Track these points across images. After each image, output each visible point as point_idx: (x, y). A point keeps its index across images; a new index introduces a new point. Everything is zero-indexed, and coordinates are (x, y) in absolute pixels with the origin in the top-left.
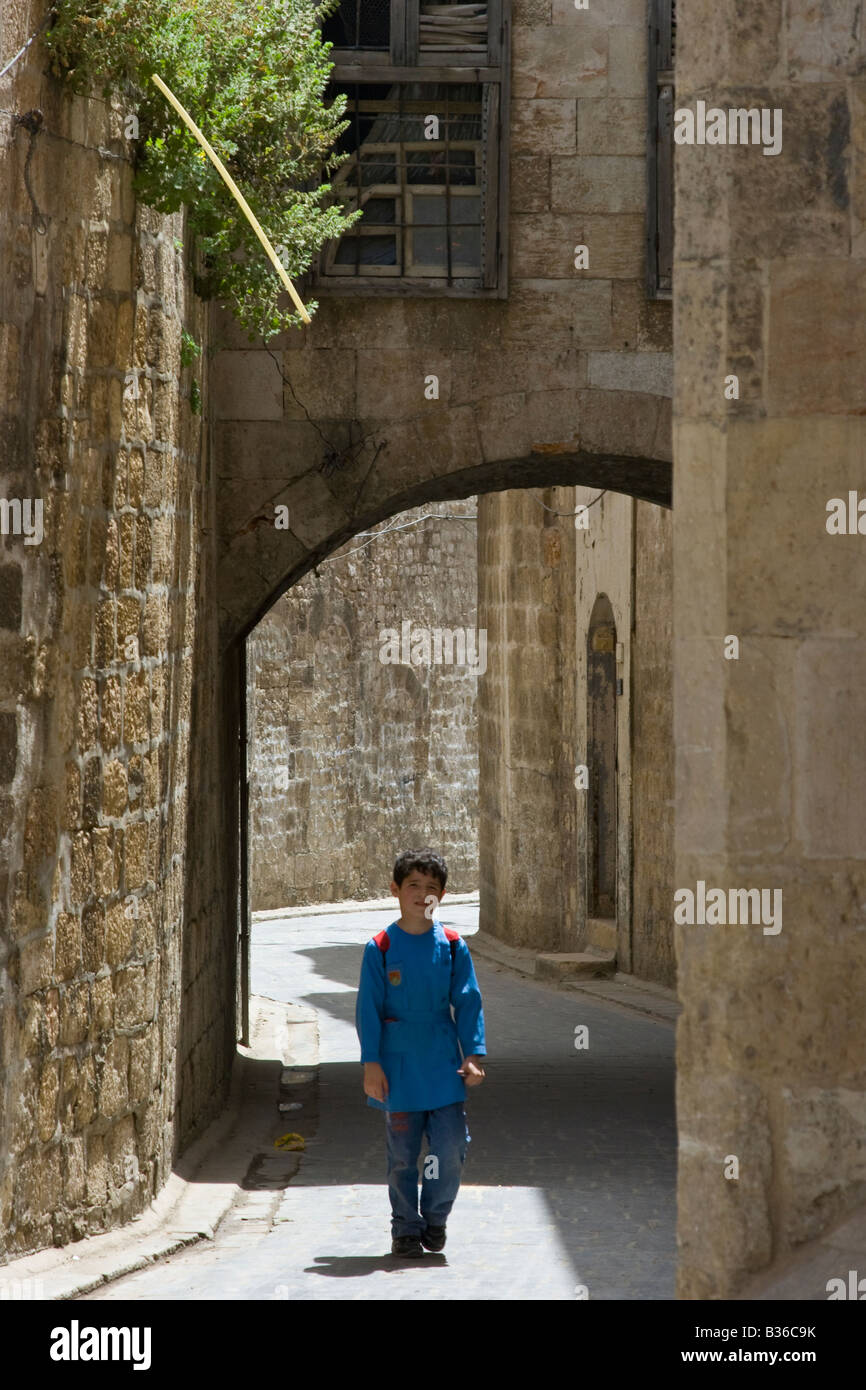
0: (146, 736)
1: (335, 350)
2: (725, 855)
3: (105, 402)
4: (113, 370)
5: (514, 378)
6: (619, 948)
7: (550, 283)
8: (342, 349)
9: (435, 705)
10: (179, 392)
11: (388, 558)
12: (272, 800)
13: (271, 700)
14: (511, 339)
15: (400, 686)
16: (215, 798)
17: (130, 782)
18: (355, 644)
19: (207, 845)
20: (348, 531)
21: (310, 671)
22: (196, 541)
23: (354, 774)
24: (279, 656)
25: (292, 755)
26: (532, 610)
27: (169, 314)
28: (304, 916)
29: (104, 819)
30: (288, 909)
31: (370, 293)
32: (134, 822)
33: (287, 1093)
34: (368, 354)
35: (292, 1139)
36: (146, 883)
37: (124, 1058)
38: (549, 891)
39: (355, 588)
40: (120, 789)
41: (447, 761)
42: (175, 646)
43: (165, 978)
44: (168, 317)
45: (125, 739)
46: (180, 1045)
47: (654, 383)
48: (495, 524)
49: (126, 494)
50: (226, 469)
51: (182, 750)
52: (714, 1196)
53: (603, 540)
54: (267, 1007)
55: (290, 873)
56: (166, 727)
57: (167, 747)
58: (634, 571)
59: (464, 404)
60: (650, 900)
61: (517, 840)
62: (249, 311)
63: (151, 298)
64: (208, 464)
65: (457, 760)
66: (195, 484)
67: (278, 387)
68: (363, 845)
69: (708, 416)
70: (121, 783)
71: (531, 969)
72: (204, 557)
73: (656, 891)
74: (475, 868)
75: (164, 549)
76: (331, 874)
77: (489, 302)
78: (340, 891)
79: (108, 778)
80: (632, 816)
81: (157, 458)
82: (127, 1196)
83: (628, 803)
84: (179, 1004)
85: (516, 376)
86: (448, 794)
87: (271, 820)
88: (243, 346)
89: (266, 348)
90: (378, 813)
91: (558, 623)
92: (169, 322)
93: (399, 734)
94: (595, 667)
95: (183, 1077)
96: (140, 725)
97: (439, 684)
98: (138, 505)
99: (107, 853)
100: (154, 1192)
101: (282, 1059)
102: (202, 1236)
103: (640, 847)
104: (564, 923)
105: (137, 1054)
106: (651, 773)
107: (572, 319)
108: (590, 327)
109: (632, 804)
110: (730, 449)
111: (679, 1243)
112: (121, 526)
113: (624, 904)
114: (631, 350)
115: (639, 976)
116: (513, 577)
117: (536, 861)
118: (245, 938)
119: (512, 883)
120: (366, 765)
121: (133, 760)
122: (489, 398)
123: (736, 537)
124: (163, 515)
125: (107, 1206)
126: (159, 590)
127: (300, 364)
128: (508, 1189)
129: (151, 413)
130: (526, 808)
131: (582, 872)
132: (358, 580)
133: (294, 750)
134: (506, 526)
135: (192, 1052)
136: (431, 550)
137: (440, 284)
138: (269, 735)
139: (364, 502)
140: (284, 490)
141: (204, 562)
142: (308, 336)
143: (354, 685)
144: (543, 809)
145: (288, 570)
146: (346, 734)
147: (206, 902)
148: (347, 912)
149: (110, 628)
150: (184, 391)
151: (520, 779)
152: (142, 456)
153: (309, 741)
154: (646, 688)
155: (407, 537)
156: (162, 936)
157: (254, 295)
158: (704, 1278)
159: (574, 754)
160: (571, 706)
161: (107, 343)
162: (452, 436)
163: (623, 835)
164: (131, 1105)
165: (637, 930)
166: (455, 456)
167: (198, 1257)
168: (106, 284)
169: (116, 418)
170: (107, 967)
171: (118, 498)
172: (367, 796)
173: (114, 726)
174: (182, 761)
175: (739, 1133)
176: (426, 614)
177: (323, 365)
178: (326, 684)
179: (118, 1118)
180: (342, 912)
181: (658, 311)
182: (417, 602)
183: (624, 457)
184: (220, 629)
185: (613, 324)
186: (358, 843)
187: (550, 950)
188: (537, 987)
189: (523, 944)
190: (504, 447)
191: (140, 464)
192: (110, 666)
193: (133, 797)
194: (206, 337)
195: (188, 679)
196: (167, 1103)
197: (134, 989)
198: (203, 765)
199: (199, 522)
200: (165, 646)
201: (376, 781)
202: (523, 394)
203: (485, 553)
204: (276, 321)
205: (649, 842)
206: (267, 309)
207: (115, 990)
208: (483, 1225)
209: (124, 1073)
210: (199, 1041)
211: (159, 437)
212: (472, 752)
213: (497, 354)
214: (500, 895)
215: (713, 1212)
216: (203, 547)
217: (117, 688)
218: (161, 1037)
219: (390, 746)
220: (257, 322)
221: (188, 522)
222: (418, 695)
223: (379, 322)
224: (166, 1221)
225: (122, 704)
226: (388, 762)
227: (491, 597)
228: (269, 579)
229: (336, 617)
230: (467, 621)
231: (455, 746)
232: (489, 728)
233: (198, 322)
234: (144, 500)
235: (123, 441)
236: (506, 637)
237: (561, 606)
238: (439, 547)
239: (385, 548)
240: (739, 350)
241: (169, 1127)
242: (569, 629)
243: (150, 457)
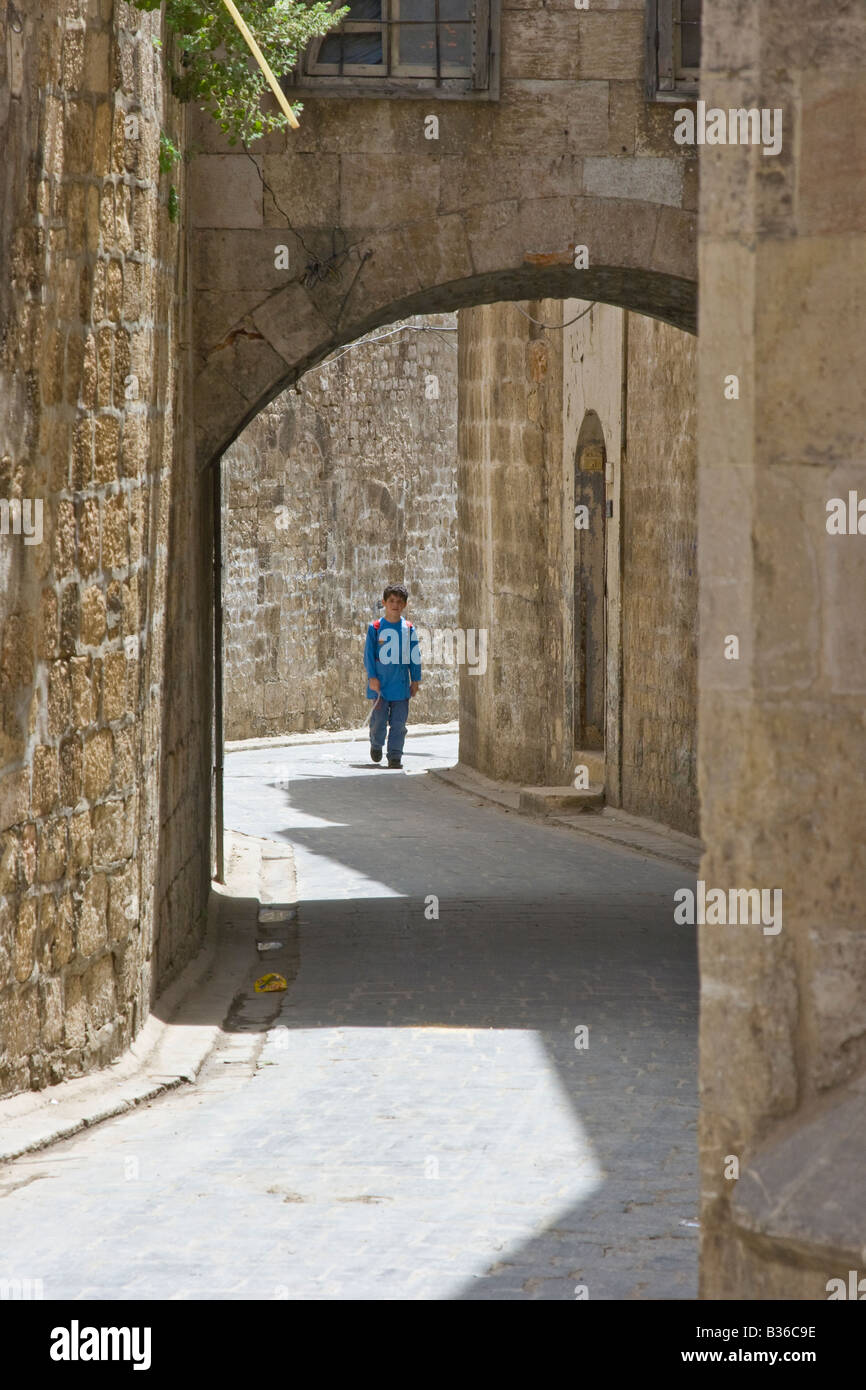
0: (125, 561)
1: (318, 154)
2: (751, 690)
3: (83, 210)
4: (90, 177)
5: (505, 185)
6: (608, 781)
7: (544, 84)
8: (324, 154)
9: (411, 526)
10: (158, 200)
11: (362, 371)
12: (240, 625)
13: (240, 520)
14: (502, 144)
15: (375, 506)
16: (192, 626)
17: (109, 609)
18: (327, 462)
19: (184, 674)
20: (330, 346)
21: (280, 490)
22: (174, 356)
23: (327, 599)
24: (247, 475)
25: (261, 579)
26: (517, 427)
27: (149, 117)
28: (274, 746)
29: (82, 647)
30: (257, 739)
31: (355, 94)
32: (113, 651)
33: (265, 932)
34: (353, 159)
35: (274, 979)
36: (125, 715)
37: (103, 895)
38: (533, 722)
39: (327, 403)
40: (99, 617)
41: (423, 585)
42: (154, 468)
43: (145, 813)
44: (147, 120)
45: (104, 563)
46: (158, 882)
47: (652, 190)
48: (477, 336)
49: (104, 306)
50: (203, 279)
51: (160, 577)
52: (738, 1041)
53: (593, 354)
54: (241, 842)
55: (260, 702)
56: (145, 553)
57: (146, 573)
58: (625, 386)
59: (452, 212)
60: (641, 732)
61: (500, 668)
62: (229, 113)
63: (130, 100)
64: (185, 274)
65: (434, 584)
66: (172, 296)
67: (258, 194)
68: (335, 674)
69: (735, 235)
70: (100, 610)
71: (515, 803)
72: (181, 374)
73: (647, 722)
74: (455, 696)
75: (143, 365)
76: (302, 703)
77: (480, 104)
78: (312, 721)
79: (85, 605)
80: (621, 644)
81: (136, 269)
82: (106, 1038)
83: (618, 630)
84: (157, 839)
85: (508, 183)
86: (423, 620)
87: (239, 646)
88: (221, 151)
89: (246, 152)
90: (351, 639)
91: (544, 442)
92: (147, 125)
93: (374, 557)
94: (583, 487)
95: (160, 915)
96: (119, 550)
97: (415, 505)
98: (116, 319)
99: (85, 683)
100: (133, 1034)
101: (258, 897)
102: (184, 1079)
103: (630, 677)
104: (549, 755)
105: (116, 892)
106: (642, 599)
107: (568, 122)
108: (586, 131)
109: (621, 632)
110: (758, 268)
111: (702, 1087)
112: (99, 342)
113: (613, 736)
114: (629, 156)
115: (628, 811)
116: (496, 393)
117: (519, 691)
118: (219, 770)
119: (494, 713)
120: (338, 589)
121: (112, 586)
122: (479, 205)
123: (765, 361)
124: (142, 329)
125: (86, 1049)
126: (138, 408)
127: (281, 169)
128: (500, 1032)
129: (130, 223)
130: (509, 635)
131: (569, 702)
132: (330, 394)
133: (264, 573)
134: (489, 338)
135: (169, 889)
136: (407, 363)
137: (428, 84)
138: (237, 558)
139: (348, 315)
140: (264, 302)
141: (181, 378)
142: (289, 140)
143: (326, 505)
144: (528, 635)
145: (268, 387)
146: (318, 556)
147: (184, 734)
148: (319, 743)
149: (87, 448)
150: (163, 199)
151: (503, 606)
152: (121, 268)
153: (279, 564)
154: (638, 510)
155: (382, 349)
156: (141, 770)
157: (235, 96)
158: (728, 1125)
159: (561, 579)
160: (558, 525)
161: (84, 148)
162: (441, 246)
163: (612, 664)
164: (111, 943)
165: (626, 762)
166: (444, 268)
167: (181, 1101)
168: (83, 84)
169: (94, 227)
170: (85, 801)
171: (96, 312)
172: (339, 622)
173: (92, 551)
174: (160, 587)
175: (763, 975)
176: (402, 430)
177: (306, 170)
178: (297, 503)
179: (97, 958)
180: (314, 743)
181: (658, 114)
182: (392, 419)
183: (620, 268)
184: (197, 448)
185: (610, 128)
186: (330, 671)
187: (534, 783)
188: (521, 821)
189: (506, 777)
190: (494, 258)
191: (119, 276)
192: (88, 488)
193: (112, 625)
194: (183, 140)
195: (166, 500)
196: (145, 943)
197: (113, 824)
198: (180, 592)
199: (177, 336)
200: (144, 466)
201: (349, 606)
202: (515, 202)
203: (467, 367)
204: (258, 124)
205: (639, 672)
206: (249, 110)
207: (93, 826)
208: (475, 1069)
209: (102, 912)
210: (176, 878)
211: (138, 247)
212: (451, 575)
213: (488, 159)
214: (481, 725)
215: (736, 1057)
216: (181, 362)
217: (96, 511)
218: (140, 874)
219: (363, 569)
220: (238, 124)
221: (166, 337)
222: (393, 515)
223: (364, 125)
224: (146, 1064)
225: (100, 528)
226: (362, 586)
227: (472, 413)
228: (249, 396)
229: (307, 433)
230: (444, 438)
231: (432, 570)
232: (470, 552)
233: (176, 125)
234: (122, 313)
235: (100, 252)
236: (489, 456)
237: (548, 423)
238: (415, 360)
239: (359, 361)
240: (769, 166)
241: (147, 967)
242: (555, 447)
243: (129, 268)
